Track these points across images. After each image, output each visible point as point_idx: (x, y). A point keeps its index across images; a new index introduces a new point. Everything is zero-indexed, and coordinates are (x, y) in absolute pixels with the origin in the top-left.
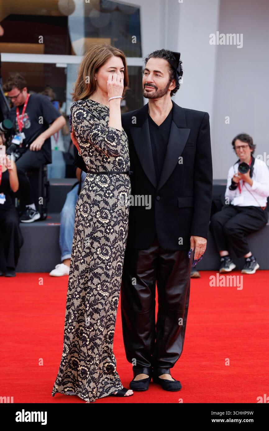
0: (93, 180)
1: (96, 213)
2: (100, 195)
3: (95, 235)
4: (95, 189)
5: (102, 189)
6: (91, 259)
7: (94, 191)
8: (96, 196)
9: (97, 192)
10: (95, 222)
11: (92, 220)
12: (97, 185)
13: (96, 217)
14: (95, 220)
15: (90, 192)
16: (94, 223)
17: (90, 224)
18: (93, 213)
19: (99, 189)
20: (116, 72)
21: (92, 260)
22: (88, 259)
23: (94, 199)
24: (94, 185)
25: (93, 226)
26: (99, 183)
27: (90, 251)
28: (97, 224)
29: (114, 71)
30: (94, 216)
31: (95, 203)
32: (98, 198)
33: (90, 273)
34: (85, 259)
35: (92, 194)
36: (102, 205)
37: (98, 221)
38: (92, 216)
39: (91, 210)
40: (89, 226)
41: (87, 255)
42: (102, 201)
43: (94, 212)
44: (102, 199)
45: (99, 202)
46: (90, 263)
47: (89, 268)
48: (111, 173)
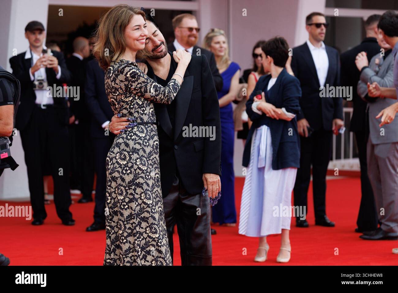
1: (136, 160)
2: (139, 144)
3: (137, 181)
4: (134, 138)
5: (140, 138)
6: (136, 205)
7: (133, 140)
8: (135, 144)
9: (136, 140)
10: (135, 169)
11: (132, 167)
12: (135, 134)
13: (136, 164)
14: (135, 167)
15: (129, 141)
17: (131, 171)
18: (133, 160)
19: (137, 138)
22: (133, 205)
23: (133, 147)
24: (132, 134)
25: (134, 173)
26: (137, 133)
27: (134, 198)
28: (138, 171)
30: (134, 163)
31: (135, 151)
32: (138, 147)
33: (137, 218)
34: (130, 205)
35: (131, 143)
36: (141, 153)
37: (139, 168)
38: (132, 163)
39: (130, 158)
40: (131, 173)
41: (131, 201)
44: (141, 147)
45: (138, 150)
46: (135, 209)
47: (135, 214)
48: (147, 123)
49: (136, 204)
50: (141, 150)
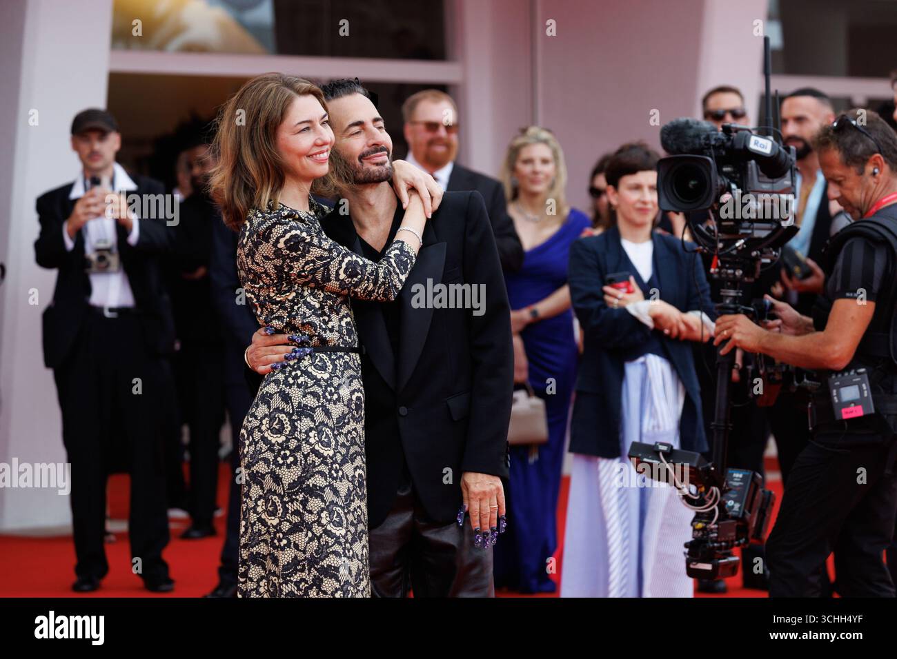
0: (295, 364)
1: (307, 433)
2: (314, 394)
3: (311, 482)
4: (302, 382)
5: (317, 382)
6: (307, 539)
7: (299, 386)
8: (304, 396)
9: (307, 387)
10: (306, 453)
11: (298, 448)
12: (306, 373)
13: (308, 442)
14: (306, 448)
15: (290, 388)
16: (306, 456)
17: (296, 458)
18: (300, 432)
19: (310, 383)
20: (312, 130)
21: (311, 540)
22: (301, 538)
23: (300, 403)
24: (299, 373)
25: (303, 462)
26: (309, 369)
27: (303, 521)
28: (312, 457)
29: (308, 128)
30: (303, 440)
31: (305, 411)
32: (311, 401)
33: (309, 570)
34: (291, 539)
35: (296, 394)
36: (319, 416)
37: (314, 451)
38: (298, 440)
39: (294, 428)
40: (295, 462)
41: (295, 529)
42: (319, 407)
43: (303, 431)
44: (319, 402)
45: (313, 410)
46: (305, 548)
47: (306, 559)
48: (336, 349)
49: (306, 535)
50: (319, 411)
